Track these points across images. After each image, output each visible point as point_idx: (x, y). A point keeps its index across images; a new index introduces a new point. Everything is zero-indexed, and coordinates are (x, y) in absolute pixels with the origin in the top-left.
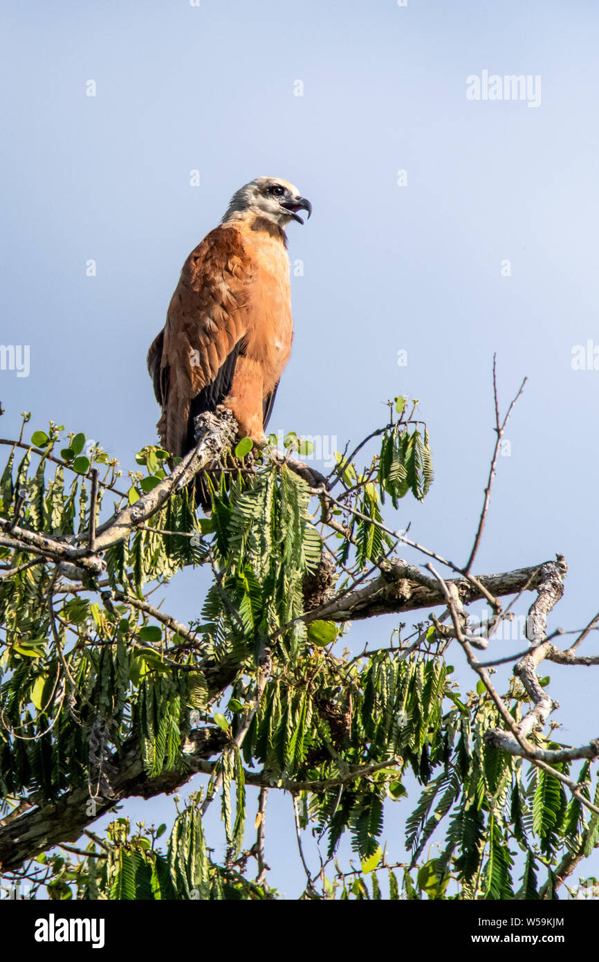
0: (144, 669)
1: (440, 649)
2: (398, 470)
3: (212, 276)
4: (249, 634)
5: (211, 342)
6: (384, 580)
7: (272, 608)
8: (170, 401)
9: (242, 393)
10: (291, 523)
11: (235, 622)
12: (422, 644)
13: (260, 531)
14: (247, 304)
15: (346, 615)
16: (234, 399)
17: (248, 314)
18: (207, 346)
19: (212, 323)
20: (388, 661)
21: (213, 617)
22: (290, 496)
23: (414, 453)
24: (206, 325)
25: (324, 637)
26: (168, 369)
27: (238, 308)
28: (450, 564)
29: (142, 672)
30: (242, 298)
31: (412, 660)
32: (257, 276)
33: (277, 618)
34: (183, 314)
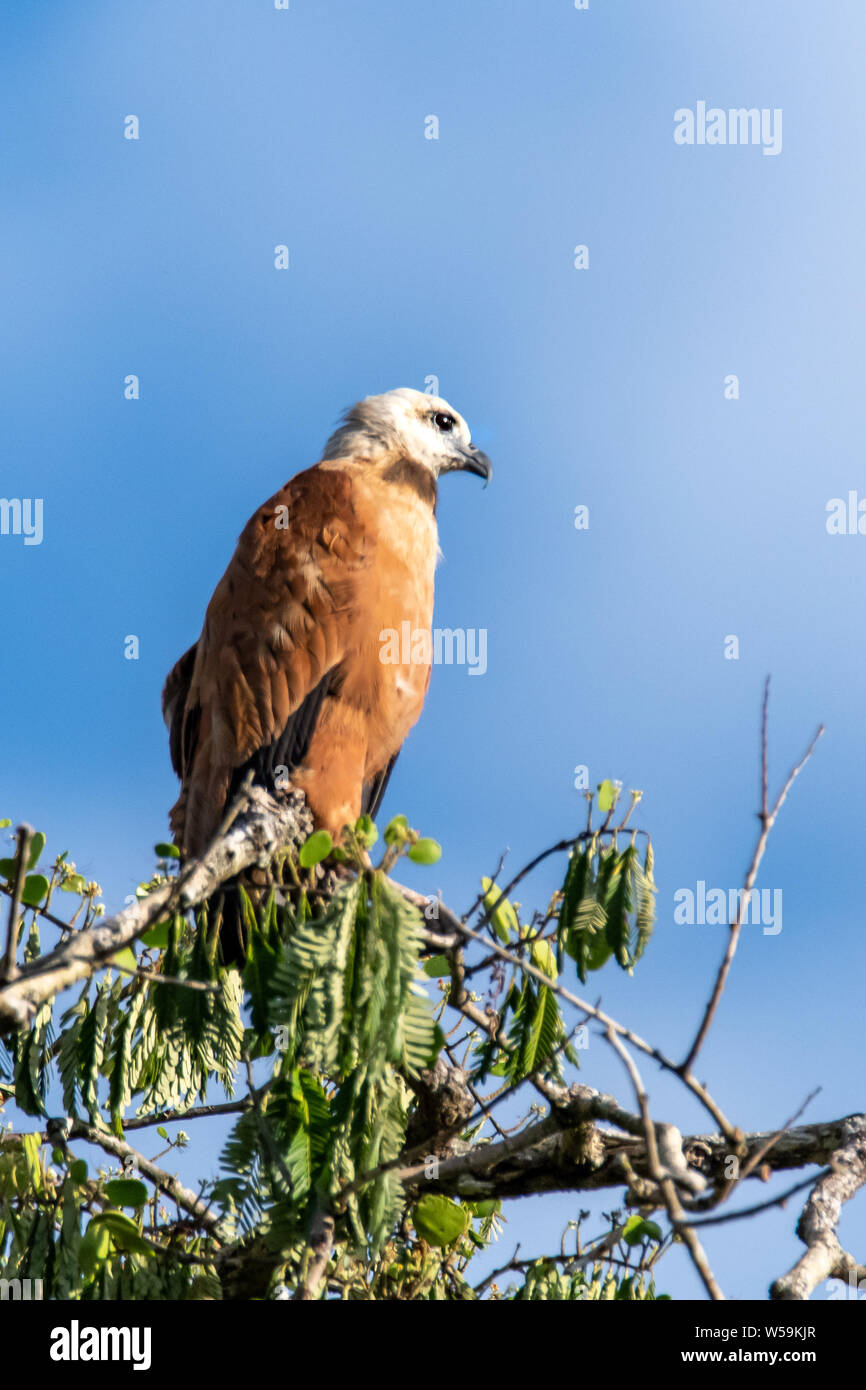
0: (105, 1247)
1: (647, 1259)
2: (593, 916)
3: (292, 551)
4: (300, 1199)
5: (278, 665)
6: (554, 1122)
7: (344, 1147)
8: (197, 768)
9: (325, 764)
10: (383, 972)
11: (279, 1176)
12: (616, 1248)
13: (326, 989)
14: (350, 605)
15: (484, 1189)
16: (311, 773)
17: (350, 622)
18: (272, 675)
19: (284, 635)
20: (552, 1277)
21: (240, 1166)
22: (384, 925)
23: (623, 884)
24: (272, 637)
25: (442, 1230)
26: (197, 713)
27: (334, 612)
28: (656, 1055)
29: (102, 1253)
30: (341, 594)
31: (595, 1277)
32: (373, 558)
33: (349, 1165)
34: (234, 616)
